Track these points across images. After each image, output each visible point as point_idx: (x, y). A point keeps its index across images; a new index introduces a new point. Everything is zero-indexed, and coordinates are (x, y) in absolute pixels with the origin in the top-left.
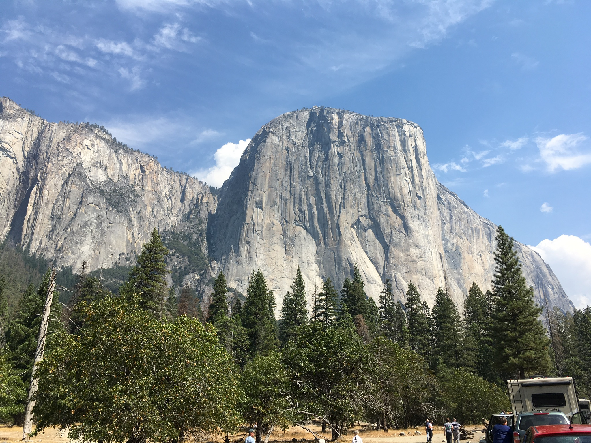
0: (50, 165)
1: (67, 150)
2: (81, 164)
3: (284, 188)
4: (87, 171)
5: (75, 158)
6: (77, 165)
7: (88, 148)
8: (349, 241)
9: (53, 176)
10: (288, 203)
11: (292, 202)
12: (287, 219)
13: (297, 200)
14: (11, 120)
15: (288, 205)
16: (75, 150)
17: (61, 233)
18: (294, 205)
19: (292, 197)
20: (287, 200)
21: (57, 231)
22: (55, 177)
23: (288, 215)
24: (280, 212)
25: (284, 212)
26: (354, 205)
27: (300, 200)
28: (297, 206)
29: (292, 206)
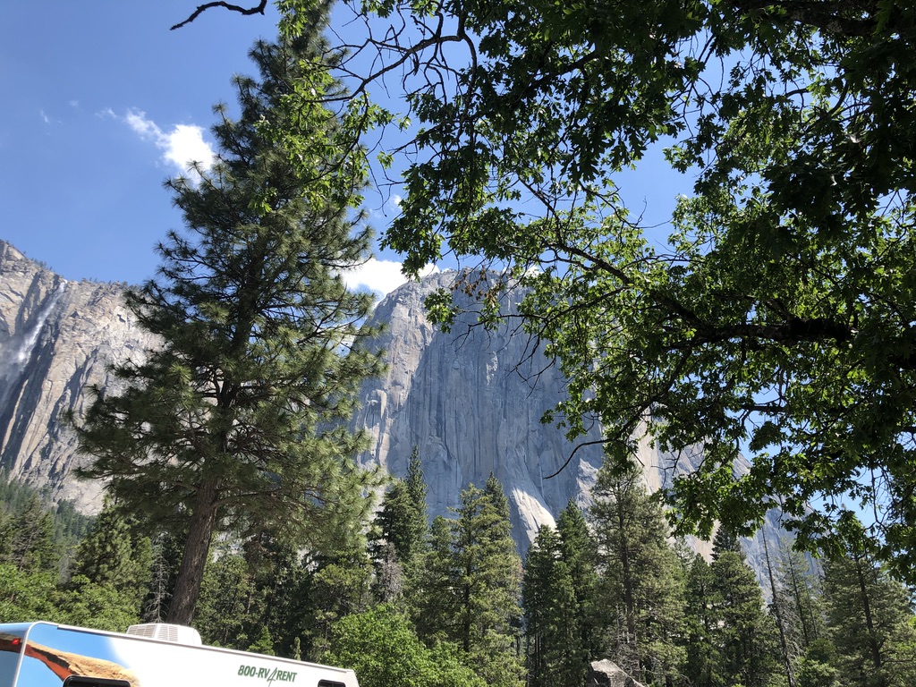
0: (60, 341)
1: (89, 321)
2: (107, 343)
3: (416, 385)
4: (117, 354)
5: (98, 333)
6: (103, 343)
7: (122, 320)
8: (512, 470)
9: (62, 359)
10: (421, 407)
11: (427, 408)
12: (419, 433)
13: (435, 404)
14: (7, 274)
15: (421, 411)
16: (101, 322)
17: (64, 447)
18: (430, 411)
19: (428, 400)
20: (419, 403)
21: (59, 443)
22: (65, 360)
23: (420, 426)
24: (408, 422)
25: (414, 423)
26: (522, 413)
27: (439, 404)
28: (434, 413)
29: (427, 413)
